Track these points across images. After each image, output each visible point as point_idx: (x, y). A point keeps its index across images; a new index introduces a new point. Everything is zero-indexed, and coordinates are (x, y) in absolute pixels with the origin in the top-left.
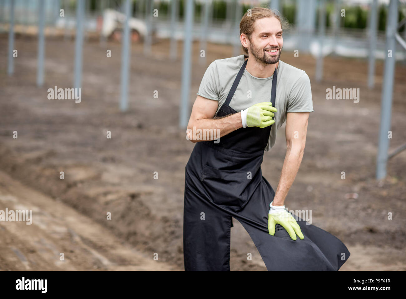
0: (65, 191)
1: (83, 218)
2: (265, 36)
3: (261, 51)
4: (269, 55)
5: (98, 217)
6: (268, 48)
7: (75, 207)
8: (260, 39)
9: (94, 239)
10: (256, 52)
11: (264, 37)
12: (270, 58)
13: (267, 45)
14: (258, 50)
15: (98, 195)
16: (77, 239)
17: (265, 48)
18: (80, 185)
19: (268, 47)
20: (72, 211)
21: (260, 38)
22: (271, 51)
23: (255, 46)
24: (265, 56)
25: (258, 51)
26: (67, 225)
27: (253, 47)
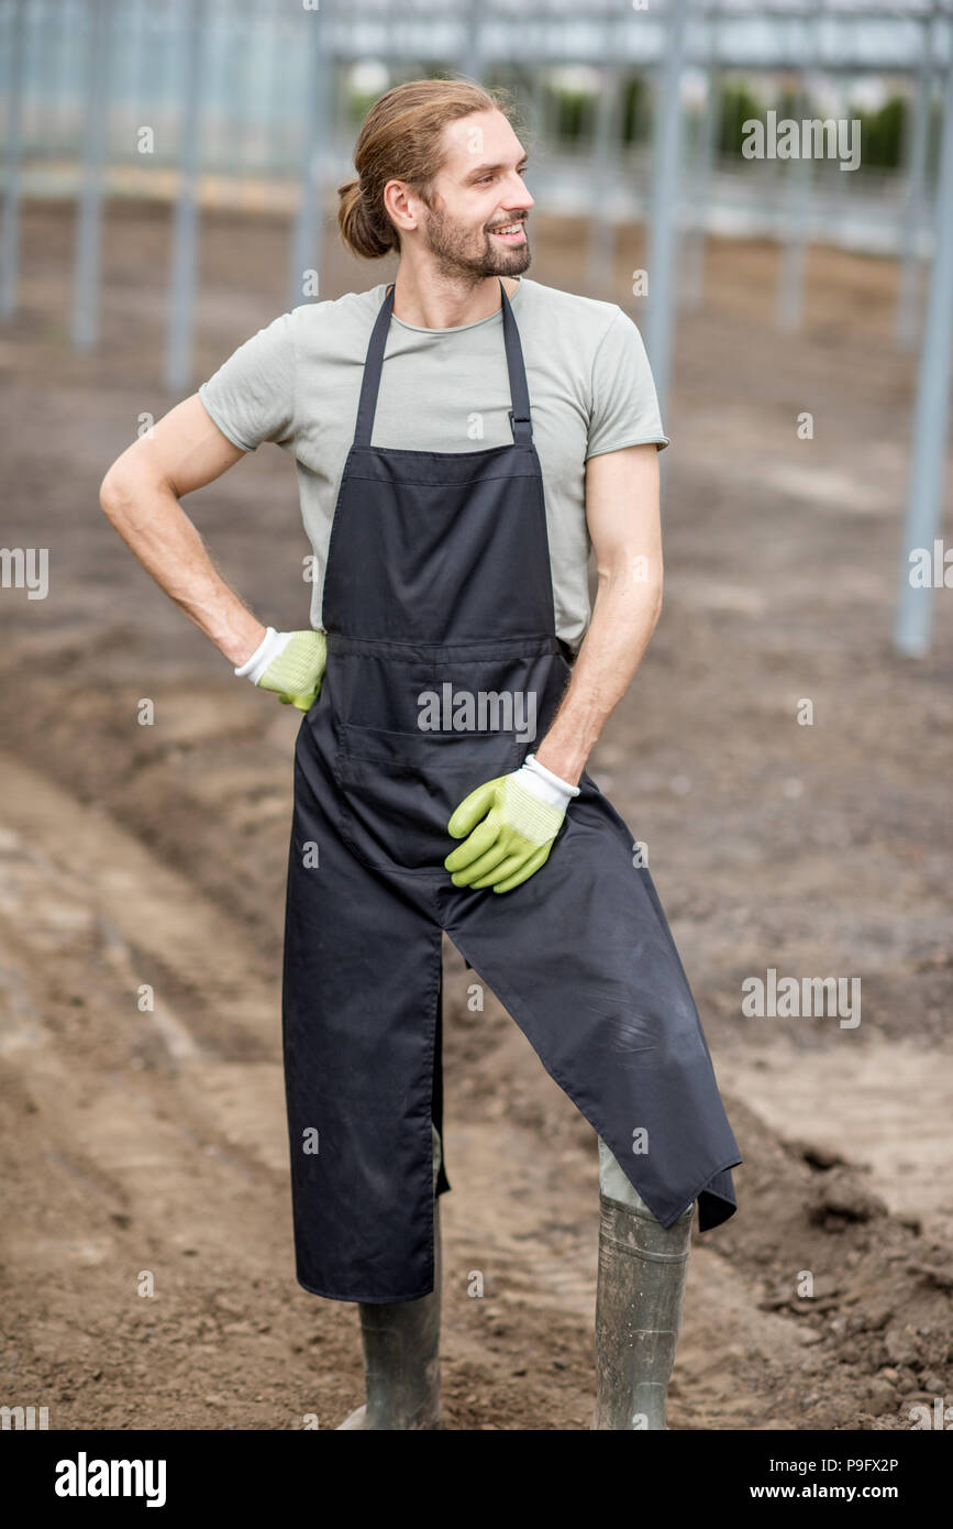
0: (126, 777)
1: (166, 879)
2: (487, 180)
3: (474, 234)
4: (504, 245)
5: (214, 876)
6: (499, 222)
7: (147, 836)
8: (471, 194)
9: (175, 958)
10: (456, 242)
11: (484, 184)
12: (507, 254)
13: (496, 209)
14: (465, 233)
15: (230, 797)
16: (117, 955)
17: (491, 222)
18: (175, 759)
19: (501, 216)
20: (134, 853)
21: (472, 188)
22: (509, 230)
23: (451, 218)
24: (489, 250)
25: (467, 236)
26: (96, 905)
27: (442, 223)
